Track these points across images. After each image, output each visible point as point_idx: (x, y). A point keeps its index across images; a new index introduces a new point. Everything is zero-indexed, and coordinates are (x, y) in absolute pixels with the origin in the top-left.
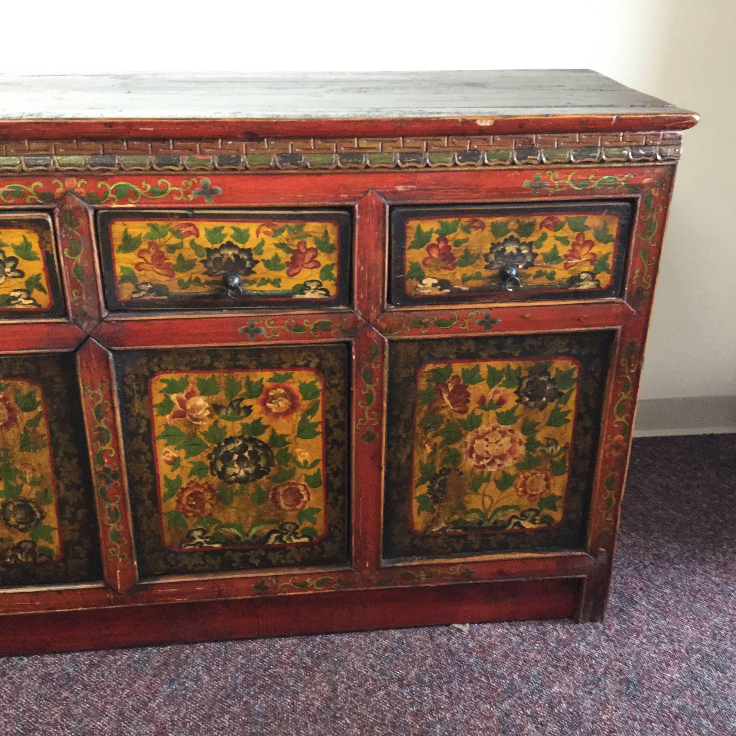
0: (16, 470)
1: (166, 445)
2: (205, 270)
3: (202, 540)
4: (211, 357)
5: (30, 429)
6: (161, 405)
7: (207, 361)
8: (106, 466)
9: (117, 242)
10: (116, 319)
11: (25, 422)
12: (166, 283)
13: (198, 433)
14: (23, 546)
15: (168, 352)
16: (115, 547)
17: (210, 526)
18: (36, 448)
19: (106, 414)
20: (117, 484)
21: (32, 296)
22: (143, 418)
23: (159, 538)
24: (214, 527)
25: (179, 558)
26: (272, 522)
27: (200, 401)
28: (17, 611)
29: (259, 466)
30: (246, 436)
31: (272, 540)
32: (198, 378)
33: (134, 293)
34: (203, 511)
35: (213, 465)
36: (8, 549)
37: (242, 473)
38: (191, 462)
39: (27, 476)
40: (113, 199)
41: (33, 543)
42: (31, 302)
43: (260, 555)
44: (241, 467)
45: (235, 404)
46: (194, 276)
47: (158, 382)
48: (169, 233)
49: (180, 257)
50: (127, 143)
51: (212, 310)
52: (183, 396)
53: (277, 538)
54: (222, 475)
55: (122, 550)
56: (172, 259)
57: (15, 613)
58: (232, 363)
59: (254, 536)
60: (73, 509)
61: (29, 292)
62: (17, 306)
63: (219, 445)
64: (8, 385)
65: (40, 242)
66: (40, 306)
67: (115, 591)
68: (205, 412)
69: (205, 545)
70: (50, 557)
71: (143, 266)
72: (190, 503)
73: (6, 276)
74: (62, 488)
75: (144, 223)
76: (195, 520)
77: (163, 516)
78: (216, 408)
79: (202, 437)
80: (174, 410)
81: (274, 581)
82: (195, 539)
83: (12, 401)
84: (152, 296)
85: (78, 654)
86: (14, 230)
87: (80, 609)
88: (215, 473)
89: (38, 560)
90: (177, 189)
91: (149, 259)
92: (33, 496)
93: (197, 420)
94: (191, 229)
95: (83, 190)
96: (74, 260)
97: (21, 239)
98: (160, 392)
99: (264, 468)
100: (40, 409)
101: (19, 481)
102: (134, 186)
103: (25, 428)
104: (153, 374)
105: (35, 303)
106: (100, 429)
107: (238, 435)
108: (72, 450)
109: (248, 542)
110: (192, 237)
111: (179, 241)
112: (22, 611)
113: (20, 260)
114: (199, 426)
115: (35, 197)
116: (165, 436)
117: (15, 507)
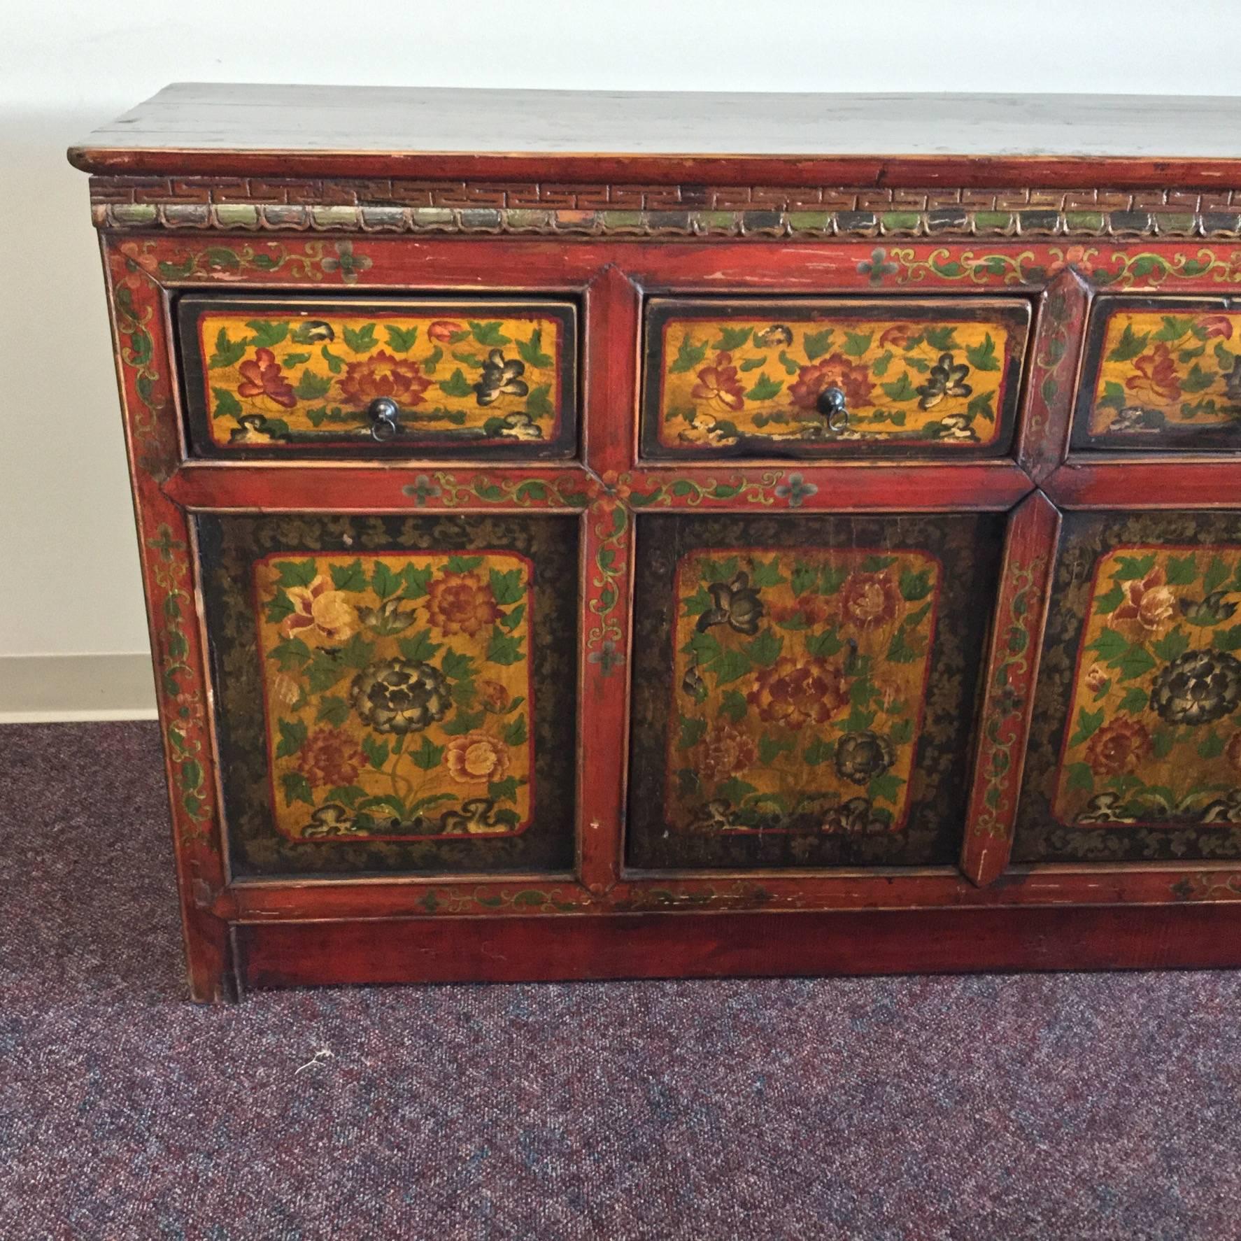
0: (872, 690)
1: (1096, 660)
2: (1226, 389)
3: (1109, 812)
4: (1198, 526)
5: (908, 628)
6: (1106, 597)
7: (1190, 530)
8: (1008, 687)
9: (1111, 345)
10: (1083, 462)
11: (904, 616)
12: (1163, 409)
13: (1147, 644)
14: (852, 806)
15: (1138, 515)
16: (991, 814)
17: (1128, 789)
18: (909, 658)
19: (1031, 607)
20: (1015, 717)
21: (971, 426)
22: (1074, 616)
23: (1049, 804)
24: (1132, 791)
25: (1069, 837)
26: (1217, 788)
27: (1164, 594)
28: (822, 906)
29: (1223, 699)
30: (1216, 651)
31: (1211, 817)
32: (1170, 558)
33: (1113, 423)
34: (1122, 765)
35: (1156, 693)
36: (830, 809)
37: (1195, 708)
38: (1124, 688)
39: (886, 699)
40: (1126, 280)
41: (868, 802)
42: (968, 433)
43: (1188, 839)
44: (1195, 699)
45: (1213, 600)
46: (1207, 398)
47: (1111, 562)
48: (1190, 332)
49: (1196, 369)
50: (1168, 195)
51: (1217, 452)
52: (1140, 584)
53: (1218, 814)
54: (1165, 710)
55: (997, 821)
56: (1182, 373)
57: (817, 910)
58: (1226, 536)
59: (1187, 809)
60: (936, 753)
61: (968, 419)
62: (946, 440)
63: (1173, 663)
64: (897, 559)
65: (1007, 345)
66: (978, 440)
67: (971, 882)
68: (1166, 610)
69: (1112, 819)
70: (887, 826)
71: (1137, 382)
72: (1107, 752)
73: (946, 394)
74: (929, 721)
75: (1157, 317)
76: (1107, 779)
77: (1063, 770)
78: (1183, 605)
79: (1151, 650)
80: (1122, 605)
81: (1204, 881)
82: (1099, 808)
83: (894, 584)
84: (1138, 429)
85: (884, 979)
86: (977, 325)
87: (913, 908)
88: (1156, 706)
89: (870, 828)
90: (1221, 264)
91: (1150, 372)
92: (886, 730)
93: (1151, 622)
94: (1222, 326)
95: (1089, 265)
96: (1046, 371)
97: (983, 339)
98: (1110, 577)
99: (1229, 702)
100: (929, 598)
101: (873, 707)
102: (1161, 259)
103: (902, 626)
104: (1107, 548)
105: (973, 437)
106: (1015, 631)
107: (1203, 649)
108: (958, 661)
109: (1175, 816)
110: (1221, 338)
111: (1200, 344)
112: (830, 906)
113: (972, 369)
114: (1152, 632)
115: (1018, 275)
116: (1097, 646)
117: (857, 745)
